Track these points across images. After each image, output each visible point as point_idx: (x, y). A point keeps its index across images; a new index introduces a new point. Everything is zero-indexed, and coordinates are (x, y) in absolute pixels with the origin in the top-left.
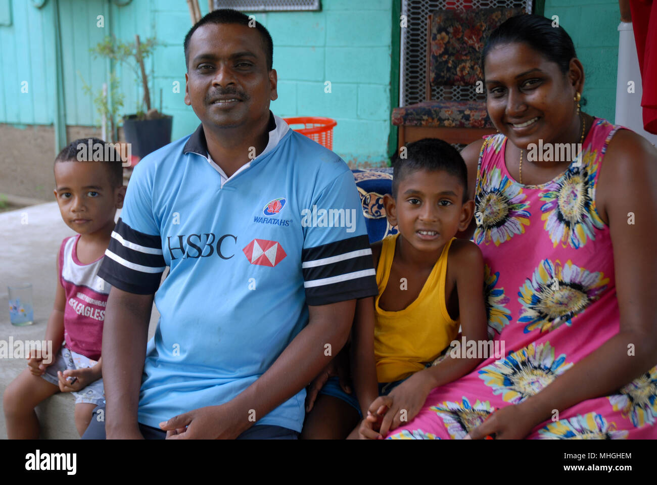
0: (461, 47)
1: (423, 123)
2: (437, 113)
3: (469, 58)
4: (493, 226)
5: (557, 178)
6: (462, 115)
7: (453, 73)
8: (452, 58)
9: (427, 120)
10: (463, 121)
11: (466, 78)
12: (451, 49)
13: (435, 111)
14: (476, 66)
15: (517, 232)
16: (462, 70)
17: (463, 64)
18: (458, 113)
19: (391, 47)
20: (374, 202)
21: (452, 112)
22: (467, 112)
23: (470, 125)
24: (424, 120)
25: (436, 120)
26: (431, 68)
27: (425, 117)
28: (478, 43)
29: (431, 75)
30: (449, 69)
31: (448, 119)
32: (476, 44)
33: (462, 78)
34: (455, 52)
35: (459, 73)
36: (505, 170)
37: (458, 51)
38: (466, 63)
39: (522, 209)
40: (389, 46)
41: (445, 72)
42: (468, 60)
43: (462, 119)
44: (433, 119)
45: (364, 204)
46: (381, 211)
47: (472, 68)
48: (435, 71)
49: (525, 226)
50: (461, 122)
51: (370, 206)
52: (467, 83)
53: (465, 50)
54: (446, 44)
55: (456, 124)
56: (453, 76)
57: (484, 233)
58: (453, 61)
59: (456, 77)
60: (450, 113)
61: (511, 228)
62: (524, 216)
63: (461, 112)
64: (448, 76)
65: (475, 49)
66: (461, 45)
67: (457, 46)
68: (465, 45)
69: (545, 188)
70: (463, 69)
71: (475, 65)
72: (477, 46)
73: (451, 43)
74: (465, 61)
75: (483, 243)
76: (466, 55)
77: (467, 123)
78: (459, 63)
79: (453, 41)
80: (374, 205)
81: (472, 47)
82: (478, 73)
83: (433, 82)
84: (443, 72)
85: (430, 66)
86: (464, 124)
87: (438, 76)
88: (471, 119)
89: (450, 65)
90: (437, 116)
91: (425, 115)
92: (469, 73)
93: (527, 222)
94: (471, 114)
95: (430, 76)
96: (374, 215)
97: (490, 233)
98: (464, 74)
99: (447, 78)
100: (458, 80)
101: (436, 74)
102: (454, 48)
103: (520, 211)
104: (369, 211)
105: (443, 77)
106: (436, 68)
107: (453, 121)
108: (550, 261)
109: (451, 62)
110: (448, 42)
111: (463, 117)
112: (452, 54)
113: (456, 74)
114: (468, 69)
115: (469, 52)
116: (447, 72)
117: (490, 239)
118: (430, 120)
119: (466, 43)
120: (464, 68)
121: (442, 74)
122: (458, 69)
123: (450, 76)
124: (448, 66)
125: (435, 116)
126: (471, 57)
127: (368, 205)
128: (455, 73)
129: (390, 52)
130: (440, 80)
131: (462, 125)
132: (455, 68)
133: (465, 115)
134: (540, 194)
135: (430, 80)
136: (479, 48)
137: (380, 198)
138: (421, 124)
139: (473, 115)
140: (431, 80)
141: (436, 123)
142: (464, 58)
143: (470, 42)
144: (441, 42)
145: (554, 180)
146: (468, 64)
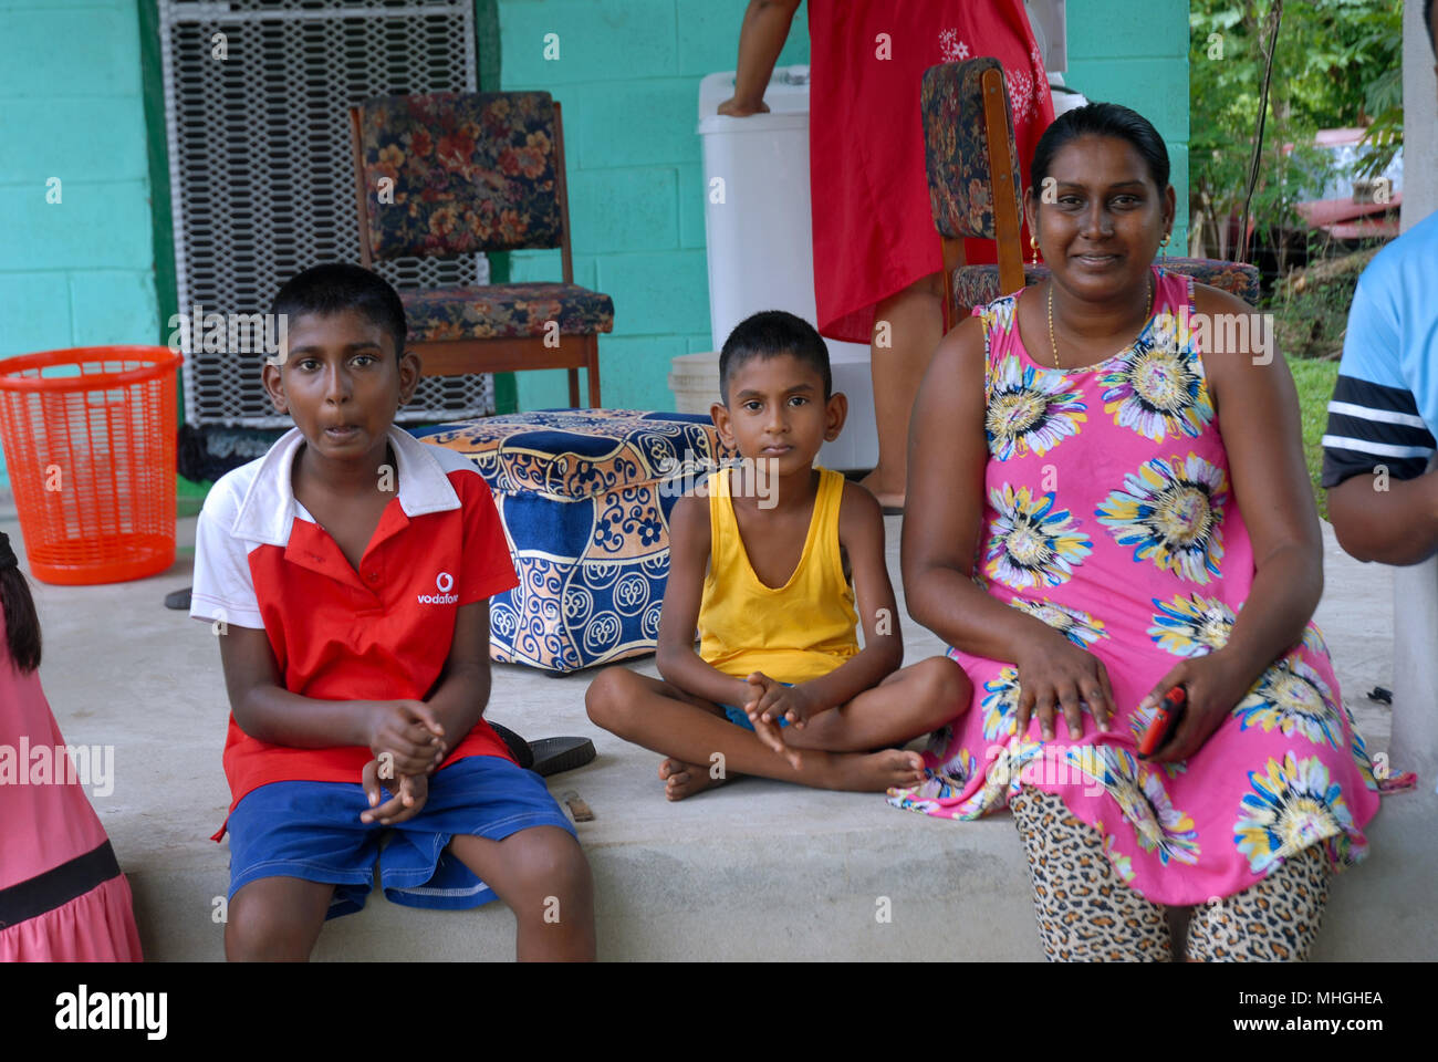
0: (433, 175)
1: (429, 334)
2: (458, 312)
3: (452, 197)
4: (1026, 431)
5: (1121, 353)
6: (511, 311)
7: (422, 231)
8: (417, 199)
9: (437, 328)
10: (514, 323)
11: (449, 238)
12: (411, 180)
13: (453, 308)
14: (469, 214)
15: (1068, 433)
16: (440, 224)
17: (441, 211)
18: (502, 308)
19: (148, 182)
20: (573, 470)
21: (489, 307)
22: (520, 306)
23: (528, 332)
24: (429, 328)
25: (456, 325)
26: (370, 221)
27: (434, 323)
28: (468, 165)
29: (371, 235)
30: (411, 223)
31: (483, 323)
32: (464, 168)
33: (443, 240)
34: (419, 185)
35: (434, 230)
36: (1027, 358)
37: (427, 184)
38: (447, 207)
39: (1072, 400)
40: (144, 180)
41: (405, 229)
42: (452, 201)
43: (511, 320)
44: (451, 324)
45: (551, 476)
46: (584, 486)
47: (461, 217)
48: (383, 227)
49: (1080, 424)
50: (508, 327)
51: (566, 478)
52: (451, 249)
53: (441, 182)
54: (399, 170)
55: (499, 332)
56: (422, 236)
57: (1013, 443)
58: (418, 205)
59: (429, 238)
60: (484, 309)
61: (1058, 429)
62: (1077, 410)
63: (508, 306)
64: (411, 236)
65: (463, 178)
66: (432, 171)
67: (425, 172)
68: (440, 170)
69: (1105, 369)
70: (441, 222)
71: (466, 210)
72: (466, 171)
73: (411, 167)
74: (444, 204)
75: (1015, 457)
76: (445, 191)
77: (520, 327)
78: (434, 209)
79: (414, 163)
80: (573, 476)
81: (456, 174)
82: (474, 227)
83: (378, 252)
84: (401, 228)
85: (367, 217)
86: (516, 330)
87: (390, 238)
88: (530, 318)
89: (413, 214)
90: (458, 318)
91: (432, 317)
92: (455, 229)
93: (1082, 418)
94: (530, 309)
95: (368, 240)
96: (572, 496)
97: (1023, 440)
98: (446, 231)
99: (410, 242)
100: (433, 245)
101: (384, 233)
102: (418, 178)
103: (1068, 404)
104: (565, 488)
105: (401, 240)
106: (383, 220)
107: (492, 326)
108: (1161, 460)
109: (414, 206)
110: (405, 165)
111: (513, 316)
112: (416, 191)
113: (428, 233)
114: (453, 220)
115: (451, 185)
116: (408, 228)
117: (1026, 448)
118: (444, 328)
119: (441, 165)
120: (444, 218)
121: (399, 233)
122: (431, 221)
123: (415, 237)
124: (409, 217)
125: (453, 318)
126: (456, 196)
127: (561, 477)
128: (425, 228)
129: (147, 193)
130: (394, 246)
131: (510, 334)
132: (425, 219)
133: (516, 310)
134: (1097, 378)
135: (369, 246)
136: (471, 175)
137: (582, 462)
138: (424, 336)
139: (534, 312)
140: (373, 248)
141: (456, 332)
142: (441, 197)
143: (451, 164)
144: (390, 165)
145: (1117, 356)
146: (452, 210)
